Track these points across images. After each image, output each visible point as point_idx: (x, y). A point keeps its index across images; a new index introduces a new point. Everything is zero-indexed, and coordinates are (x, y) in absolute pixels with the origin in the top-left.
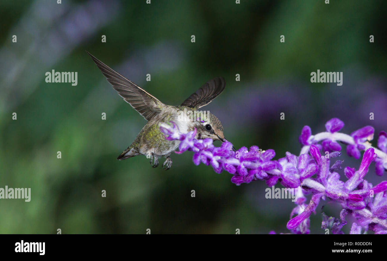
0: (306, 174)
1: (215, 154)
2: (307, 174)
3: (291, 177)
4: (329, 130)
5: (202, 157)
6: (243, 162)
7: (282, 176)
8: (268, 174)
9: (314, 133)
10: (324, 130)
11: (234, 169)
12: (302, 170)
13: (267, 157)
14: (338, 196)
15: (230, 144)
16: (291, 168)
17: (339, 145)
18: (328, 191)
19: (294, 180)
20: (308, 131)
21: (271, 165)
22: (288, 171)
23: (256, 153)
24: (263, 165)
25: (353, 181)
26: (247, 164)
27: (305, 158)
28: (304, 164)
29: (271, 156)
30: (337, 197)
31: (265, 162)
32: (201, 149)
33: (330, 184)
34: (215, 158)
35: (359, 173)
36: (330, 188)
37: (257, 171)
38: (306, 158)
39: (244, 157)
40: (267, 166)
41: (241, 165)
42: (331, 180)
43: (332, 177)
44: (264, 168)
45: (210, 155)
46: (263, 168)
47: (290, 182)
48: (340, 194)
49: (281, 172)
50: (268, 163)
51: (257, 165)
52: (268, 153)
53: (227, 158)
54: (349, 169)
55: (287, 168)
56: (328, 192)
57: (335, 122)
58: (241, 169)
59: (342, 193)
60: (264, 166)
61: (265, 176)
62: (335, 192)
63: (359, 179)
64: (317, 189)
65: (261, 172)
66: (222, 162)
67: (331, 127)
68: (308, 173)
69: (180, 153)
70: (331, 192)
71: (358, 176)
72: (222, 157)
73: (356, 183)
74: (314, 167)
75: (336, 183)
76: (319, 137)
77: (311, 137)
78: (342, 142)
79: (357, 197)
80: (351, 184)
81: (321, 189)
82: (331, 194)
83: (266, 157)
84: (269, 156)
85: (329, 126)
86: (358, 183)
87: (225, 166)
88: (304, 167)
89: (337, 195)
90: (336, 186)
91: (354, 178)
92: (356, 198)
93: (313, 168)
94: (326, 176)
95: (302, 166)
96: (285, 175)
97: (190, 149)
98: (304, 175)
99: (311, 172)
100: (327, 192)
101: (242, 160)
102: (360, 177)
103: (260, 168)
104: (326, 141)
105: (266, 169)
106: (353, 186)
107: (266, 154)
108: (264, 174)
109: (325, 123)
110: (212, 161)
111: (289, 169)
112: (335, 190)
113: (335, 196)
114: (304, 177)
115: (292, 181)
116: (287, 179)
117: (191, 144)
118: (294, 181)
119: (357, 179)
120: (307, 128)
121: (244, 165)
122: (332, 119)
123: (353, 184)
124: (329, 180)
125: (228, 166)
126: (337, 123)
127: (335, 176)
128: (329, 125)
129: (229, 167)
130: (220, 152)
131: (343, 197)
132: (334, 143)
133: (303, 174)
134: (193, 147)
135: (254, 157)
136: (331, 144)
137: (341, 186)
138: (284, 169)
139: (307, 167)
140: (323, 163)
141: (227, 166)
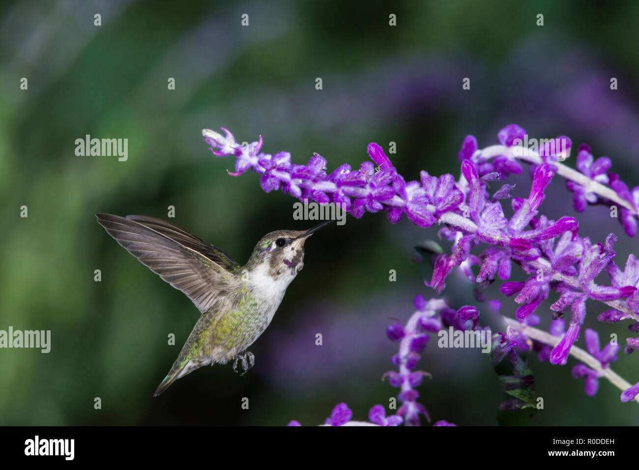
0: (444, 206)
1: (294, 176)
2: (446, 206)
3: (418, 210)
4: (504, 142)
5: (273, 180)
6: (342, 187)
7: (406, 208)
8: (385, 206)
9: (482, 147)
10: (497, 142)
11: (325, 197)
12: (440, 200)
13: (382, 181)
14: (494, 240)
15: (322, 160)
16: (420, 198)
17: (518, 165)
18: (481, 231)
19: (424, 215)
20: (472, 143)
21: (387, 192)
22: (416, 200)
23: (360, 175)
24: (374, 192)
25: (521, 216)
26: (348, 190)
27: (446, 182)
28: (444, 191)
29: (388, 178)
30: (493, 242)
31: (379, 187)
32: (268, 168)
33: (485, 221)
34: (294, 182)
35: (529, 204)
36: (483, 227)
37: (365, 200)
38: (448, 181)
39: (343, 180)
40: (380, 193)
41: (339, 191)
42: (487, 216)
43: (488, 210)
44: (376, 197)
45: (286, 176)
46: (374, 196)
47: (417, 218)
48: (497, 237)
49: (405, 202)
50: (383, 189)
51: (367, 191)
52: (383, 175)
53: (315, 181)
54: (518, 201)
55: (414, 197)
56: (480, 234)
57: (513, 129)
58: (339, 197)
59: (502, 237)
60: (375, 194)
61: (378, 208)
62: (490, 234)
63: (531, 212)
64: (465, 229)
65: (372, 203)
66: (306, 188)
67: (506, 137)
68: (447, 204)
69: (236, 174)
70: (485, 234)
71: (528, 209)
72: (304, 180)
73: (525, 218)
74: (457, 195)
75: (494, 220)
76: (489, 152)
77: (477, 153)
78: (523, 161)
79: (522, 243)
80: (519, 221)
81: (472, 228)
82: (484, 237)
83: (380, 179)
84: (385, 179)
85: (503, 137)
86: (530, 217)
87: (312, 194)
88: (443, 194)
89: (492, 238)
90: (494, 224)
91: (523, 211)
92: (521, 245)
93: (455, 197)
94: (477, 209)
95: (440, 193)
96: (411, 207)
97: (252, 168)
98: (442, 208)
99: (453, 202)
100: (478, 234)
101: (339, 184)
102: (531, 209)
103: (370, 197)
104: (499, 159)
105: (379, 198)
106: (520, 223)
107: (380, 175)
108: (378, 205)
109: (498, 131)
110: (289, 186)
111: (418, 198)
112: (491, 231)
113: (490, 240)
114: (441, 210)
115: (421, 216)
116: (412, 213)
117: (254, 161)
118: (423, 217)
119: (527, 212)
120: (471, 138)
121: (343, 191)
122: (508, 126)
123: (521, 221)
124: (484, 216)
125: (316, 194)
126: (516, 132)
127: (493, 209)
128: (504, 134)
129: (318, 194)
130: (301, 173)
131: (501, 242)
132: (511, 162)
133: (441, 206)
134: (257, 166)
135: (357, 179)
136: (507, 163)
137: (501, 224)
138: (410, 198)
139: (448, 195)
140: (474, 189)
141: (314, 193)
